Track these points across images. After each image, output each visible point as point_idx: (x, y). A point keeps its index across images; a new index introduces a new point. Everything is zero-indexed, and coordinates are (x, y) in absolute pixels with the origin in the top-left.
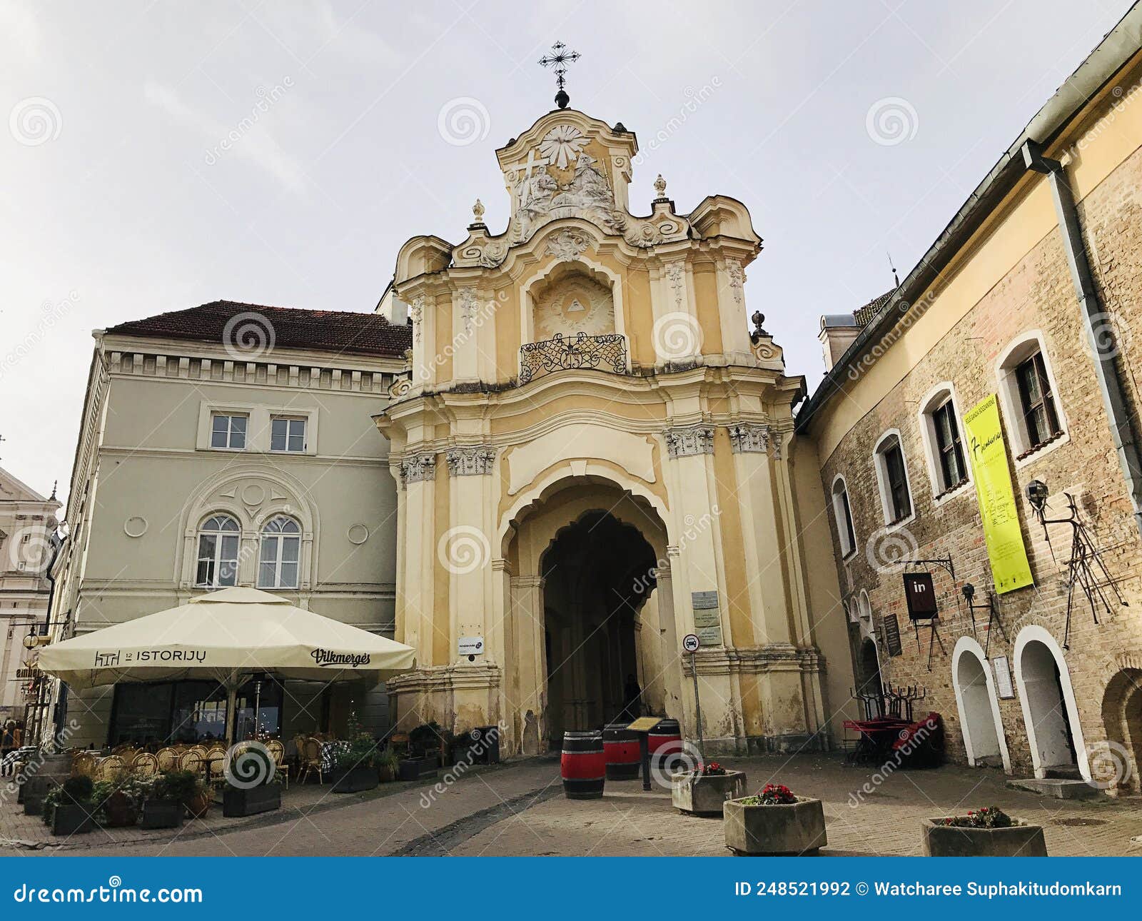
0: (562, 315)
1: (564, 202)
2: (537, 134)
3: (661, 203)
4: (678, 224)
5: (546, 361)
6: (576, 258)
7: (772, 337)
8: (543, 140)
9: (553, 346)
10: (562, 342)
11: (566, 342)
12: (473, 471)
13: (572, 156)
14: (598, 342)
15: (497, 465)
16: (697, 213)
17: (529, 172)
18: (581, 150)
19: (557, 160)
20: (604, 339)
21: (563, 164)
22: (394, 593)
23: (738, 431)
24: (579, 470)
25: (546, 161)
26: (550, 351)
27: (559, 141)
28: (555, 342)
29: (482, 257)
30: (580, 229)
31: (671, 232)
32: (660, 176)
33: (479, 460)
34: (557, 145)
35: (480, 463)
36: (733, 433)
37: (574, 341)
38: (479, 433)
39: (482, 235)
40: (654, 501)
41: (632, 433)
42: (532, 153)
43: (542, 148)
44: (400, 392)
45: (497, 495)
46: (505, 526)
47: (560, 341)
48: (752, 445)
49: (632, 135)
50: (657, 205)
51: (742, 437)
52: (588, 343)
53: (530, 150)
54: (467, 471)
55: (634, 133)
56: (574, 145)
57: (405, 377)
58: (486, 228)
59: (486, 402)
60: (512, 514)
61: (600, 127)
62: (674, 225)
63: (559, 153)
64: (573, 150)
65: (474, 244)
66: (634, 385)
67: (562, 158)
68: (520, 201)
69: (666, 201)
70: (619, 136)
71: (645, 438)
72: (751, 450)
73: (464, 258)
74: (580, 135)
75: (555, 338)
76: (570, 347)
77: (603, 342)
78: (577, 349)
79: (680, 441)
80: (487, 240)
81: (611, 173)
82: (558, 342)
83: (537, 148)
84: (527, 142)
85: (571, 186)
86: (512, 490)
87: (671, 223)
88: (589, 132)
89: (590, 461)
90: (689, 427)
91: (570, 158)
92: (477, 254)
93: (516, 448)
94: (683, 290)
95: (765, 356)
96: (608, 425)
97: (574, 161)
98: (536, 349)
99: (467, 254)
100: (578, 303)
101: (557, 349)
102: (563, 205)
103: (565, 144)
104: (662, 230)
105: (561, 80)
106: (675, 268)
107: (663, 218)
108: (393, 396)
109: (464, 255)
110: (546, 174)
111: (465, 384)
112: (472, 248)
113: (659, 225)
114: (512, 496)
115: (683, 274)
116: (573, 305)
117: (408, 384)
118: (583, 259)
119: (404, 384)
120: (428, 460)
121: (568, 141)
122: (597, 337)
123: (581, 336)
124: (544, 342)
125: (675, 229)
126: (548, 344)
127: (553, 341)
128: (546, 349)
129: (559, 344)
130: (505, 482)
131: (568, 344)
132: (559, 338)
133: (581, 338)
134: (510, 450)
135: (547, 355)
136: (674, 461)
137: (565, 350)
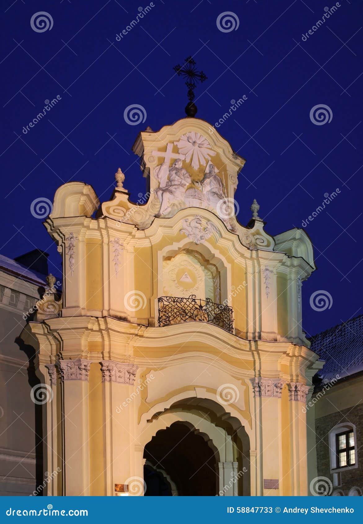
0: (176, 282)
2: (177, 131)
4: (268, 240)
5: (182, 313)
6: (202, 241)
8: (180, 139)
9: (188, 303)
10: (195, 302)
11: (198, 302)
12: (122, 380)
13: (203, 161)
14: (219, 308)
15: (137, 379)
17: (167, 161)
18: (209, 158)
19: (192, 159)
20: (223, 308)
21: (196, 165)
23: (296, 387)
24: (200, 394)
26: (186, 306)
27: (194, 143)
28: (189, 300)
33: (127, 373)
34: (191, 147)
35: (127, 375)
36: (293, 389)
37: (203, 304)
38: (126, 353)
39: (127, 200)
40: (244, 423)
41: (233, 376)
42: (170, 146)
43: (179, 145)
46: (144, 423)
47: (194, 300)
48: (302, 398)
51: (298, 392)
53: (170, 142)
54: (119, 380)
56: (205, 153)
57: (52, 298)
59: (136, 332)
60: (149, 415)
61: (225, 145)
63: (193, 155)
64: (203, 156)
65: (120, 204)
66: (240, 344)
67: (196, 160)
68: (159, 182)
70: (237, 159)
71: (240, 381)
72: (301, 400)
73: (112, 214)
75: (191, 297)
76: (201, 307)
78: (205, 310)
79: (264, 387)
80: (130, 205)
82: (193, 301)
83: (175, 143)
84: (167, 134)
86: (149, 399)
87: (263, 238)
89: (208, 389)
90: (271, 379)
91: (201, 162)
92: (122, 214)
93: (152, 371)
96: (220, 368)
97: (205, 166)
98: (174, 302)
99: (114, 211)
100: (188, 276)
101: (191, 306)
104: (258, 242)
106: (267, 272)
107: (258, 233)
108: (40, 311)
109: (111, 211)
110: (182, 167)
112: (118, 207)
113: (256, 237)
114: (149, 403)
115: (272, 276)
116: (184, 276)
118: (207, 244)
119: (50, 303)
120: (85, 366)
121: (200, 148)
123: (208, 301)
124: (181, 298)
125: (265, 244)
126: (185, 301)
127: (188, 299)
128: (182, 304)
129: (193, 303)
130: (144, 393)
131: (199, 305)
132: (193, 298)
133: (208, 302)
134: (149, 371)
135: (183, 308)
136: (258, 399)
137: (197, 308)
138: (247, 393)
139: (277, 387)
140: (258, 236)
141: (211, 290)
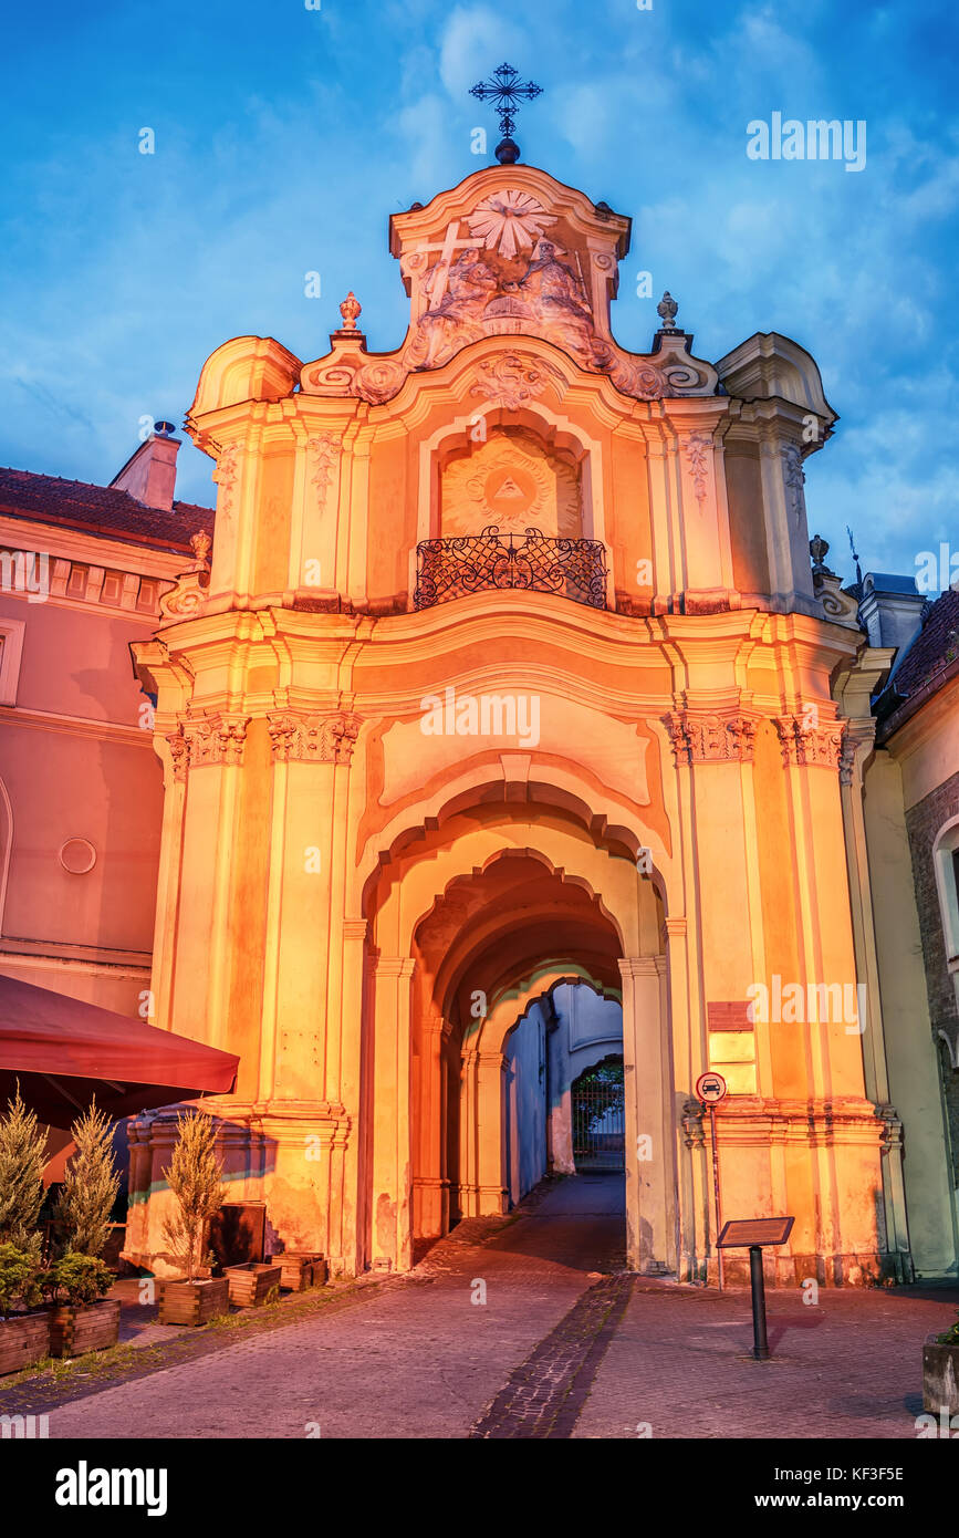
0: (485, 502)
1: (508, 309)
2: (466, 198)
3: (671, 335)
4: (699, 373)
5: (467, 572)
6: (525, 403)
7: (841, 580)
8: (474, 210)
9: (479, 548)
10: (498, 542)
11: (506, 542)
12: (316, 755)
13: (525, 241)
14: (561, 549)
15: (360, 748)
16: (733, 359)
17: (447, 256)
18: (541, 232)
19: (499, 242)
20: (572, 545)
21: (508, 251)
22: (149, 968)
23: (796, 727)
24: (515, 771)
25: (479, 243)
26: (475, 555)
27: (504, 211)
28: (483, 540)
29: (353, 386)
30: (536, 356)
31: (688, 384)
32: (668, 294)
33: (329, 736)
34: (498, 220)
35: (332, 741)
36: (789, 732)
37: (519, 543)
38: (333, 687)
39: (357, 351)
40: (647, 838)
41: (611, 715)
42: (454, 229)
43: (472, 221)
44: (180, 607)
45: (358, 803)
46: (370, 862)
47: (494, 539)
48: (819, 755)
49: (627, 222)
50: (666, 340)
51: (803, 739)
52: (545, 549)
53: (452, 221)
54: (307, 754)
55: (630, 219)
56: (529, 222)
57: (195, 581)
58: (363, 338)
59: (349, 633)
60: (385, 839)
61: (576, 201)
62: (692, 374)
63: (502, 233)
64: (526, 231)
65: (342, 362)
66: (622, 630)
67: (508, 241)
68: (429, 301)
69: (679, 333)
70: (607, 220)
71: (634, 727)
72: (817, 761)
73: (321, 385)
74: (540, 210)
75: (486, 533)
76: (512, 551)
77: (570, 549)
78: (524, 557)
79: (698, 736)
80: (363, 358)
81: (589, 275)
82: (491, 541)
83: (464, 220)
84: (447, 208)
85: (523, 286)
86: (387, 796)
87: (686, 369)
88: (556, 205)
89: (537, 756)
90: (716, 712)
91: (522, 243)
92: (346, 380)
93: (398, 723)
94: (710, 480)
95: (831, 610)
96: (572, 697)
97: (528, 249)
98: (446, 550)
99: (327, 378)
100: (514, 485)
101: (487, 552)
102: (507, 314)
103: (514, 220)
104: (673, 380)
105: (507, 124)
106: (696, 443)
107: (673, 360)
108: (168, 614)
109: (322, 379)
110: (478, 262)
111: (312, 599)
112: (338, 369)
113: (668, 370)
114: (387, 807)
115: (709, 454)
116: (504, 487)
117: (197, 593)
118: (537, 408)
119: (190, 593)
120: (231, 728)
121: (519, 216)
122: (560, 541)
123: (532, 534)
124: (464, 539)
125: (694, 381)
126: (472, 543)
127: (481, 537)
128: (467, 551)
129: (493, 545)
130: (375, 782)
131: (508, 547)
132: (493, 534)
133: (532, 537)
134: (386, 725)
135: (469, 561)
136: (685, 770)
137: (502, 556)
138: (653, 756)
139: (733, 731)
140: (673, 369)
141: (571, 508)
